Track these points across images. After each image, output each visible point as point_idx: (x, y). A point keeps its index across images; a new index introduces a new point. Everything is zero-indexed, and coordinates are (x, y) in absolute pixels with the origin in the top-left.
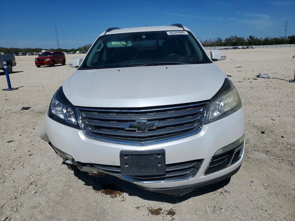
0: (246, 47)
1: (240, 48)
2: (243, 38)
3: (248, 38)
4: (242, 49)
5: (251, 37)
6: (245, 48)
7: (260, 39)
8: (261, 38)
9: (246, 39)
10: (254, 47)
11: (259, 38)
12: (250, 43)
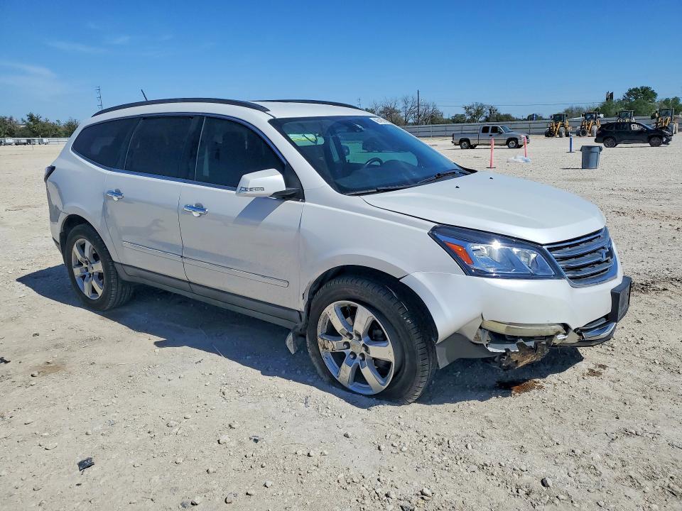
0: (24, 140)
1: (10, 144)
2: (11, 119)
3: (26, 118)
4: (16, 144)
5: (31, 118)
6: (25, 144)
7: (55, 122)
8: (58, 121)
9: (20, 122)
10: (45, 140)
11: (52, 120)
12: (34, 132)
